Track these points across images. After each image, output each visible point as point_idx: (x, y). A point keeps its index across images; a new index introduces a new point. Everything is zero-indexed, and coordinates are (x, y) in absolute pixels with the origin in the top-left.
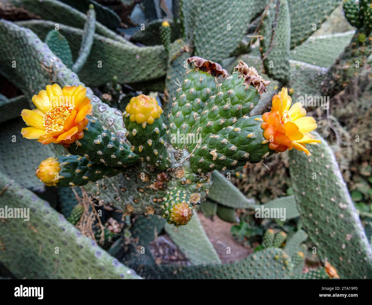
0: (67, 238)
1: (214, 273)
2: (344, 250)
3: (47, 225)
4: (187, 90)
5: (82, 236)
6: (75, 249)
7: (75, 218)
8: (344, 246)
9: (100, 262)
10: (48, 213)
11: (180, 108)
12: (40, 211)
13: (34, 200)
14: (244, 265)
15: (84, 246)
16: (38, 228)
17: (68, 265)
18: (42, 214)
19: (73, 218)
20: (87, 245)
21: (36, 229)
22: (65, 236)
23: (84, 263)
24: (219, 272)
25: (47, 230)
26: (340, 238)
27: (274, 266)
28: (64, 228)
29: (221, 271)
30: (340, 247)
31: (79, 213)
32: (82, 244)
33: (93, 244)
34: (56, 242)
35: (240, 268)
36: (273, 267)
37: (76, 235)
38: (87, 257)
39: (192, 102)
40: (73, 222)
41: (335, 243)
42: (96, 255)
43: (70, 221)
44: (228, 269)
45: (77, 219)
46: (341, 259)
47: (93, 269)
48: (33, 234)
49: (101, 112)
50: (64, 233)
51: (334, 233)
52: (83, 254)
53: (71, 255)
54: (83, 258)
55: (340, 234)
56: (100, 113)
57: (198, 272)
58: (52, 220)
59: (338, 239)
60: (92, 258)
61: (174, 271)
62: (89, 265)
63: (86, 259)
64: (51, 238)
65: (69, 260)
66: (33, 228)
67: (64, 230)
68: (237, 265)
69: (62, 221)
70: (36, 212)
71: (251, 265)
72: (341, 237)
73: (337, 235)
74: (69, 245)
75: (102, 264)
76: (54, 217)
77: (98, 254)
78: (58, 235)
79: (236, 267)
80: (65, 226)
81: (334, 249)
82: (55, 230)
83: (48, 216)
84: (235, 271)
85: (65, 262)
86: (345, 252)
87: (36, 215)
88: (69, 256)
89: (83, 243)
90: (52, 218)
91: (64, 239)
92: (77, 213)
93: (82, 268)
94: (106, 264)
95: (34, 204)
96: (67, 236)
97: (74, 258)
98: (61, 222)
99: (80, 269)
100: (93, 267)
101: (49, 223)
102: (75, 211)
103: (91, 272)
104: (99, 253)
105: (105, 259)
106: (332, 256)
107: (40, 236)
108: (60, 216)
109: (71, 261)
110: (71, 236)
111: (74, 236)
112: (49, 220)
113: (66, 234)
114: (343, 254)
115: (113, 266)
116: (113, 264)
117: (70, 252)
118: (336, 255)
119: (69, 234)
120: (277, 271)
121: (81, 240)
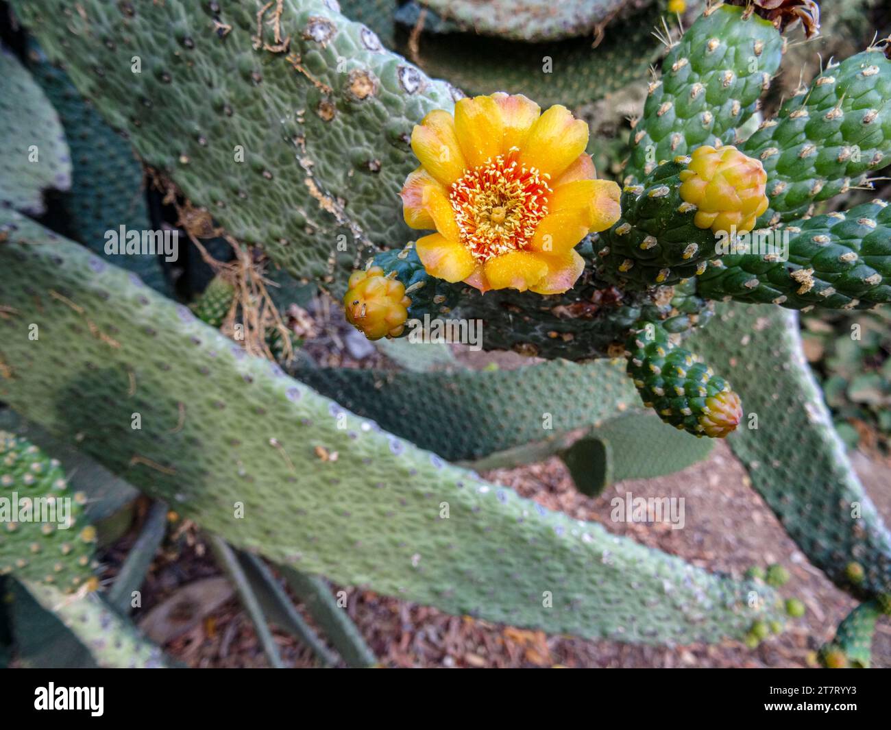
0: (209, 361)
1: (472, 388)
2: (744, 346)
3: (148, 332)
4: (712, 73)
5: (246, 357)
6: (232, 384)
7: (215, 312)
8: (745, 340)
9: (298, 410)
10: (145, 302)
11: (680, 121)
12: (123, 299)
13: (99, 271)
14: (540, 375)
15: (256, 377)
16: (121, 337)
17: (213, 414)
18: (130, 305)
19: (209, 312)
20: (263, 376)
21: (113, 339)
22: (202, 357)
23: (257, 411)
24: (482, 386)
25: (147, 342)
26: (741, 325)
27: (605, 376)
28: (198, 337)
29: (488, 384)
30: (738, 342)
31: (224, 301)
32: (251, 375)
33: (276, 372)
34: (176, 367)
35: (531, 379)
36: (601, 379)
37: (233, 355)
38: (265, 401)
39: (717, 108)
40: (213, 321)
41: (728, 333)
42: (289, 397)
43: (206, 320)
44: (504, 381)
45: (220, 313)
46: (733, 362)
47: (279, 424)
48: (107, 348)
49: (408, 92)
50: (199, 349)
51: (731, 314)
52: (256, 394)
53: (221, 395)
54: (255, 402)
55: (743, 316)
56: (407, 96)
57: (432, 386)
58: (162, 320)
59: (736, 326)
60: (280, 403)
61: (375, 381)
62: (270, 416)
63: (262, 405)
64: (164, 359)
65: (215, 405)
66: (103, 336)
67: (198, 343)
68: (525, 374)
69: (189, 321)
70: (111, 300)
71: (556, 375)
72: (745, 322)
73: (738, 317)
74: (215, 374)
75: (303, 414)
76: (164, 312)
77: (292, 395)
78: (184, 354)
79: (521, 378)
80: (198, 333)
81: (722, 344)
82: (174, 343)
83: (148, 310)
84: (518, 384)
85: (206, 408)
86: (745, 352)
87: (111, 306)
88: (215, 396)
89: (252, 370)
90: (161, 315)
91: (199, 362)
92: (218, 300)
93: (252, 420)
94: (315, 414)
95: (101, 281)
96: (209, 357)
97: (228, 400)
98: (187, 325)
99: (246, 423)
100: (281, 419)
101: (154, 326)
102: (213, 295)
103: (276, 429)
104: (294, 392)
105: (311, 403)
106: (715, 356)
107: (127, 352)
108: (180, 310)
109: (222, 407)
110: (220, 356)
111: (227, 356)
112: (154, 320)
113: (207, 352)
114: (739, 354)
115: (330, 418)
116: (331, 413)
117: (219, 390)
118: (724, 354)
119: (212, 351)
120: (609, 386)
121: (248, 365)
